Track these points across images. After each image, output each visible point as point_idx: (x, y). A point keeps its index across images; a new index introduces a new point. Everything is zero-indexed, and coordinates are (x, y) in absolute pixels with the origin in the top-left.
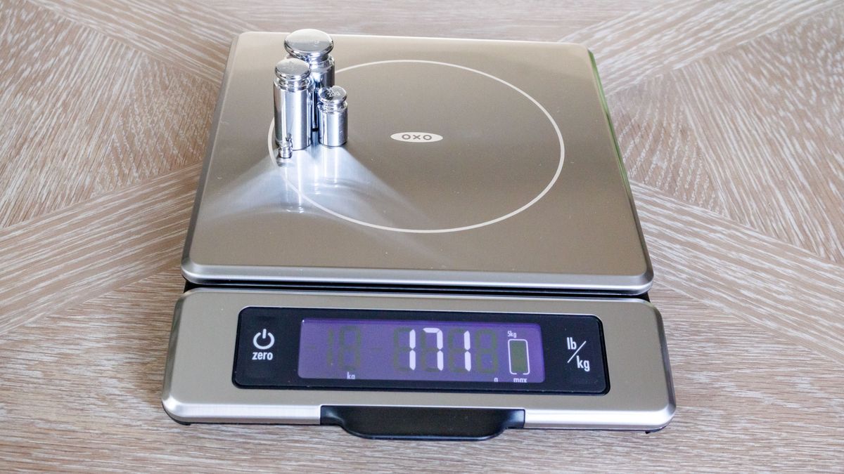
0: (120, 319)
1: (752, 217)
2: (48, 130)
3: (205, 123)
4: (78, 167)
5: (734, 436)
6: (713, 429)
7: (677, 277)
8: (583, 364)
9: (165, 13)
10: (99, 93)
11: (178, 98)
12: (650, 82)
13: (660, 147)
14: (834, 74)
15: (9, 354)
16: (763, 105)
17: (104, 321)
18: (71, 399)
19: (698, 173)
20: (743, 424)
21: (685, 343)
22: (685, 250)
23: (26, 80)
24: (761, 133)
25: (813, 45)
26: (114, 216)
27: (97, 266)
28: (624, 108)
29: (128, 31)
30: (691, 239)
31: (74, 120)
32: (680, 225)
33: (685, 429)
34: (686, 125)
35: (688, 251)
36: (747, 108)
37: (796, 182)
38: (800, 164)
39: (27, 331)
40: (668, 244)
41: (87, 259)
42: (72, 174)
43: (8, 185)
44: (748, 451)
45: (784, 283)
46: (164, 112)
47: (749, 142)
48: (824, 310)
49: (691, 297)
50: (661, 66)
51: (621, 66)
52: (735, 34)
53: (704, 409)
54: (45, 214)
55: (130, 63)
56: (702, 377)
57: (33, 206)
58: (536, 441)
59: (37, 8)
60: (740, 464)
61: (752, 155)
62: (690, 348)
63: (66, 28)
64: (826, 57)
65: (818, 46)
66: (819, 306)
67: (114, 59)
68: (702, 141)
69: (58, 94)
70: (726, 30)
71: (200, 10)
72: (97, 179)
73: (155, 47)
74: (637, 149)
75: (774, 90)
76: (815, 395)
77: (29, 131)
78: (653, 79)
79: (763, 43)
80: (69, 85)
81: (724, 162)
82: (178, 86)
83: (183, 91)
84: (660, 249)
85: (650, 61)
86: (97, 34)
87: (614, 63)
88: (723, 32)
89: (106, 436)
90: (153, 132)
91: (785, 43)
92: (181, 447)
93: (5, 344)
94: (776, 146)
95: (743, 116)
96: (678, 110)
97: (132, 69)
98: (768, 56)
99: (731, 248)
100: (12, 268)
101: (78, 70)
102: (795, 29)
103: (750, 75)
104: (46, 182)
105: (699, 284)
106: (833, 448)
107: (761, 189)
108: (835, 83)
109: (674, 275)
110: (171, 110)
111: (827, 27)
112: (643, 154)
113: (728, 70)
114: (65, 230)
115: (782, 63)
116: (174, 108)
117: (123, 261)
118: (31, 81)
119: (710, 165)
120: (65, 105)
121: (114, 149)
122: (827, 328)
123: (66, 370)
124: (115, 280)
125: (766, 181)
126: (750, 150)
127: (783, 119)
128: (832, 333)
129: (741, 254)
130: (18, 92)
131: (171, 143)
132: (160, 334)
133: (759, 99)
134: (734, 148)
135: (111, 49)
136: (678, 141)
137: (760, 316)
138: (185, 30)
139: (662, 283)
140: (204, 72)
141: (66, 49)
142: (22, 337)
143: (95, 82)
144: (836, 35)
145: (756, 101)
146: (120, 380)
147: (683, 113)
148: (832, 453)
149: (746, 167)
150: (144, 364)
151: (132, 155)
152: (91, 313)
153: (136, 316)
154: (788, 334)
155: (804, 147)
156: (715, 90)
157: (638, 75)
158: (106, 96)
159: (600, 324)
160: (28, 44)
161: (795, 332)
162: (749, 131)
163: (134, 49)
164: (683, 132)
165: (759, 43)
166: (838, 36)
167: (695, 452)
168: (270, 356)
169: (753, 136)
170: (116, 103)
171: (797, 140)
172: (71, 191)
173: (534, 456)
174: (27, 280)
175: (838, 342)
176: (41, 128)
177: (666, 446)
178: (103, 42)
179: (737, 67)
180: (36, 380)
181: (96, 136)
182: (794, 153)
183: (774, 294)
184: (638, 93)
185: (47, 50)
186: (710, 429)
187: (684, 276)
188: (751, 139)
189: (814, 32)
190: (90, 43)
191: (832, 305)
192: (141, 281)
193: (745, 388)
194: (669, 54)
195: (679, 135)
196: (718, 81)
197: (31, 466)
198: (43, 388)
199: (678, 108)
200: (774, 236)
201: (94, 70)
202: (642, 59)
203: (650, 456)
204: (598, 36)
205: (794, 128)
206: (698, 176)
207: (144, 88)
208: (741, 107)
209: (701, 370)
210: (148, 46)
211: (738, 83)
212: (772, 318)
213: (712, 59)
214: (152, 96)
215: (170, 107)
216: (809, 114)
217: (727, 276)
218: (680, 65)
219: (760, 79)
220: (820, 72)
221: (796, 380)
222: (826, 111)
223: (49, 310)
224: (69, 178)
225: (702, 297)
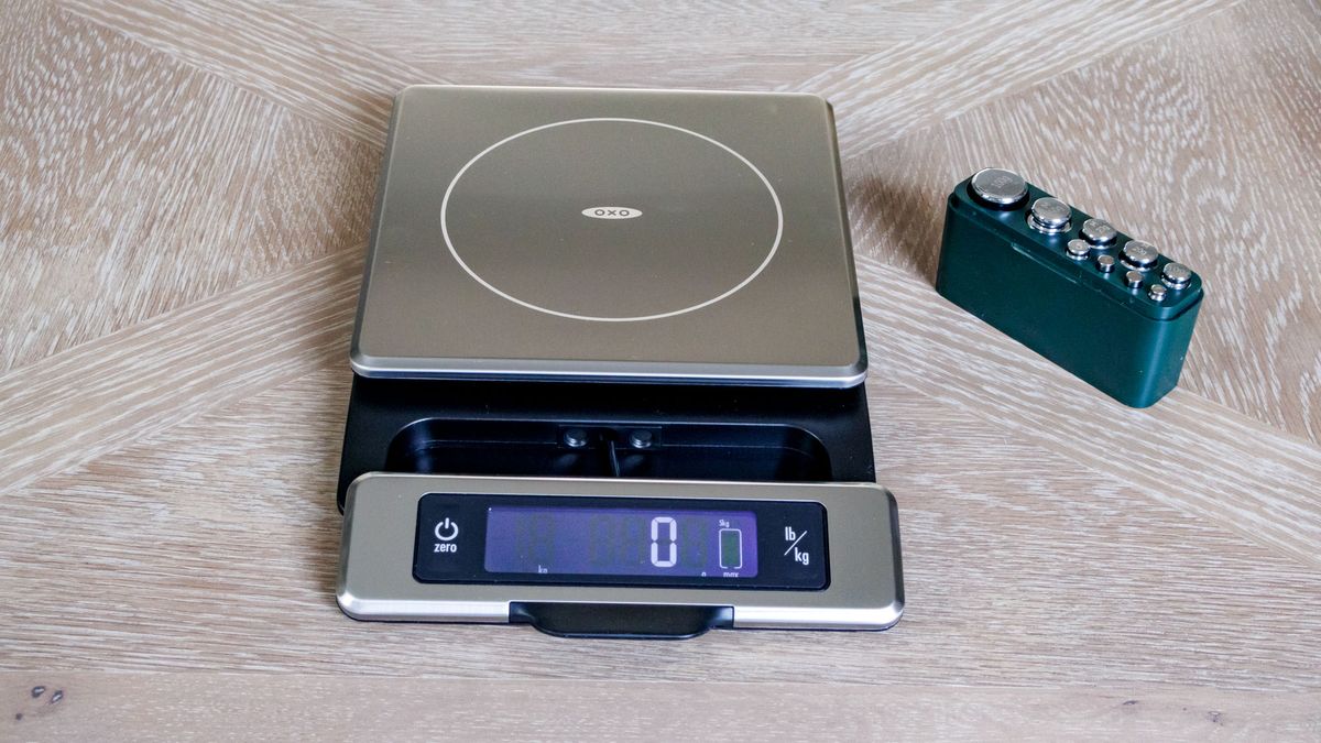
0: (281, 419)
2: (179, 206)
3: (362, 195)
4: (219, 250)
5: (949, 538)
6: (927, 532)
7: (911, 372)
9: (308, 55)
10: (235, 162)
11: (330, 165)
12: (912, 137)
14: (1151, 122)
15: (164, 455)
17: (263, 421)
18: (236, 500)
20: (962, 526)
21: (908, 444)
22: (925, 341)
23: (147, 144)
25: (1132, 84)
26: (265, 306)
27: (250, 363)
28: (876, 171)
29: (262, 79)
30: (934, 329)
31: (209, 194)
32: (924, 313)
35: (930, 343)
36: (1030, 169)
39: (182, 432)
40: (905, 335)
41: (239, 355)
42: (212, 259)
43: (140, 272)
44: (961, 553)
46: (314, 182)
48: (1077, 407)
49: (924, 394)
50: (930, 115)
51: (877, 115)
52: (1032, 71)
53: (922, 512)
54: (186, 305)
55: (269, 120)
56: (923, 479)
57: (171, 296)
59: (149, 50)
63: (187, 77)
64: (1147, 99)
65: (1138, 85)
66: (1072, 403)
67: (249, 117)
69: (187, 161)
70: (1021, 66)
71: (351, 50)
72: (242, 265)
73: (298, 99)
75: (1069, 145)
76: (1048, 498)
77: (157, 209)
78: (918, 132)
79: (1068, 82)
80: (198, 150)
82: (329, 149)
83: (336, 156)
84: (896, 341)
85: (916, 109)
86: (225, 84)
87: (869, 112)
88: (1017, 68)
90: (302, 208)
91: (1097, 82)
93: (160, 445)
96: (944, 172)
97: (272, 128)
98: (1070, 99)
99: (979, 338)
100: (157, 366)
101: (207, 131)
102: (1113, 61)
103: (1042, 125)
104: (184, 269)
105: (935, 380)
106: (1055, 551)
108: (1151, 135)
109: (908, 370)
110: (323, 180)
111: (1156, 58)
113: (1015, 119)
114: (209, 324)
115: (1086, 108)
116: (325, 178)
117: (280, 356)
118: (152, 146)
120: (196, 175)
121: (258, 228)
122: (1077, 427)
123: (227, 471)
124: (272, 378)
127: (1074, 182)
128: (1080, 433)
129: (991, 346)
130: (138, 161)
131: (325, 220)
133: (1048, 157)
135: (244, 102)
137: (1000, 415)
138: (334, 77)
139: (893, 379)
140: (359, 131)
141: (190, 104)
142: (176, 438)
143: (229, 146)
144: (1165, 69)
145: (1043, 158)
146: (286, 481)
147: (949, 176)
148: (1053, 556)
150: (311, 465)
151: (279, 236)
152: (249, 413)
153: (298, 416)
154: (1031, 434)
157: (899, 127)
158: (243, 164)
160: (144, 98)
161: (1038, 431)
163: (272, 103)
165: (1062, 83)
166: (1168, 71)
170: (256, 172)
174: (176, 378)
175: (1084, 442)
176: (170, 204)
178: (234, 93)
179: (1027, 115)
180: (196, 482)
181: (236, 212)
183: (1022, 391)
184: (896, 151)
185: (167, 107)
186: (923, 531)
187: (920, 371)
189: (1138, 65)
190: (217, 96)
192: (301, 379)
193: (969, 491)
194: (942, 98)
196: (1000, 135)
197: (200, 564)
198: (204, 489)
201: (226, 131)
202: (907, 107)
204: (854, 75)
205: (1084, 194)
207: (288, 153)
208: (1024, 167)
209: (924, 472)
210: (290, 99)
211: (1024, 135)
212: (1014, 416)
213: (997, 103)
214: (299, 163)
215: (321, 176)
216: (1108, 175)
217: (969, 370)
218: (955, 114)
219: (1055, 129)
220: (1134, 120)
221: (1028, 482)
222: (1131, 171)
223: (202, 410)
224: (211, 264)
225: (937, 394)
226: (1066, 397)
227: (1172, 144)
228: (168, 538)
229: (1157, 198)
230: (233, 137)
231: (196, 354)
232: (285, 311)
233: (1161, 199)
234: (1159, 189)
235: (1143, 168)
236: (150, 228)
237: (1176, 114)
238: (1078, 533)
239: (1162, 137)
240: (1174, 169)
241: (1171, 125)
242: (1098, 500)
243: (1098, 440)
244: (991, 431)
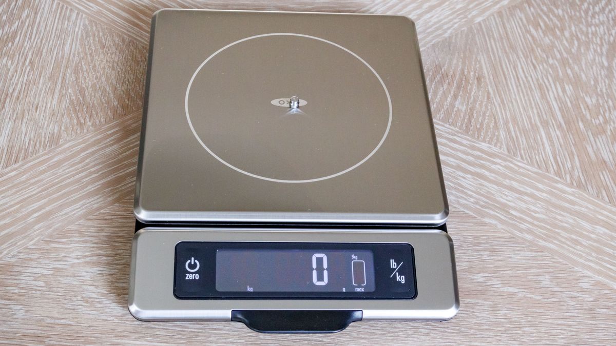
0: (91, 241)
1: (522, 152)
2: (22, 85)
3: (135, 78)
4: (48, 118)
5: (497, 320)
6: (484, 315)
7: (468, 201)
8: (400, 278)
10: (55, 52)
11: (113, 56)
12: (456, 35)
13: (461, 93)
14: (592, 25)
15: (20, 269)
16: (538, 54)
17: (81, 243)
18: (66, 302)
19: (487, 115)
20: (504, 311)
22: (473, 179)
24: (534, 80)
26: (78, 159)
27: (70, 200)
28: (437, 58)
30: (479, 170)
31: (40, 77)
32: (472, 159)
33: (466, 316)
34: (481, 73)
35: (476, 180)
36: (526, 57)
37: (556, 121)
38: (560, 105)
39: (30, 252)
40: (462, 174)
41: (63, 194)
42: (44, 124)
44: (505, 330)
45: (540, 204)
46: (104, 68)
47: (525, 87)
48: (565, 225)
49: (476, 216)
50: (466, 19)
51: (436, 20)
53: (480, 301)
54: (29, 158)
55: (75, 24)
56: (479, 278)
57: (19, 151)
58: (370, 326)
60: (500, 340)
61: (526, 98)
62: (473, 256)
64: (588, 8)
66: (562, 222)
67: (62, 21)
68: (491, 87)
69: (25, 54)
72: (63, 128)
73: (92, 9)
74: (445, 95)
76: (553, 289)
77: (8, 87)
78: (460, 31)
80: (32, 45)
81: (506, 105)
82: (112, 44)
83: (116, 49)
84: (457, 179)
85: (458, 15)
87: (430, 18)
89: (92, 328)
90: (98, 86)
92: (141, 335)
93: (16, 262)
94: (544, 90)
95: (523, 64)
96: (476, 60)
97: (77, 30)
98: (545, 9)
99: (505, 176)
100: (12, 203)
101: (37, 31)
103: (530, 27)
104: (27, 131)
105: (482, 206)
106: (560, 327)
107: (530, 128)
108: (593, 34)
109: (466, 199)
110: (109, 67)
112: (449, 99)
113: (515, 22)
114: (44, 171)
115: (555, 15)
116: (111, 65)
117: (89, 195)
118: (4, 42)
119: (495, 107)
120: (31, 63)
121: (71, 101)
122: (565, 238)
123: (60, 280)
124: (84, 211)
125: (535, 121)
126: (525, 94)
127: (551, 66)
128: (568, 243)
129: (512, 182)
131: (112, 96)
132: (119, 252)
133: (536, 49)
134: (514, 92)
135: (59, 11)
136: (474, 87)
137: (521, 230)
139: (457, 206)
140: (130, 32)
141: (26, 12)
142: (26, 256)
143: (51, 42)
145: (533, 50)
146: (97, 287)
147: (480, 62)
148: (560, 331)
149: (521, 110)
150: (110, 275)
151: (85, 107)
152: (71, 237)
153: (102, 238)
154: (539, 243)
155: (564, 91)
156: (504, 41)
157: (448, 28)
158: (60, 54)
159: (412, 249)
161: (544, 242)
162: (526, 77)
163: (76, 11)
164: (479, 79)
167: (472, 332)
168: (197, 277)
169: (528, 81)
170: (68, 61)
171: (560, 84)
172: (45, 138)
173: (368, 336)
174: (25, 211)
176: (17, 84)
177: (453, 328)
179: (521, 20)
180: (40, 288)
181: (57, 91)
182: (556, 96)
183: (532, 213)
184: (447, 45)
185: (12, 14)
186: (482, 315)
187: (472, 200)
188: (527, 85)
190: (43, 6)
191: (571, 221)
192: (102, 211)
193: (507, 285)
194: (472, 8)
195: (476, 82)
196: (507, 34)
198: (46, 294)
199: (476, 58)
200: (536, 166)
201: (49, 32)
202: (453, 13)
203: (443, 335)
205: (558, 75)
206: (487, 118)
207: (87, 47)
208: (522, 56)
209: (479, 272)
210: (86, 8)
211: (521, 34)
212: (529, 231)
213: (504, 12)
214: (94, 54)
215: (108, 64)
216: (571, 61)
217: (502, 200)
218: (479, 19)
219: (538, 30)
220: (582, 23)
221: (541, 278)
222: (583, 58)
223: (42, 235)
224: (43, 128)
225: (483, 216)
226: (559, 217)
227: (605, 40)
228: (25, 331)
229: (600, 78)
230: (53, 36)
231: (36, 194)
232: (91, 162)
233: (602, 78)
234: (600, 71)
235: (590, 56)
236: (5, 101)
237: (605, 19)
238: (572, 314)
239: (599, 34)
240: (607, 57)
241: (603, 27)
242: (582, 290)
243: (579, 247)
244: (515, 243)
